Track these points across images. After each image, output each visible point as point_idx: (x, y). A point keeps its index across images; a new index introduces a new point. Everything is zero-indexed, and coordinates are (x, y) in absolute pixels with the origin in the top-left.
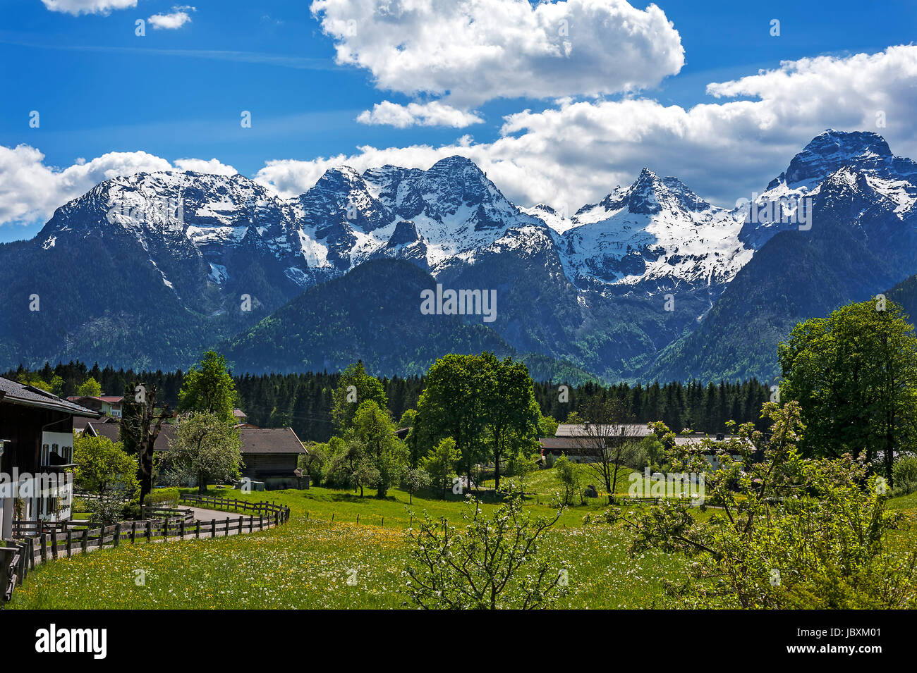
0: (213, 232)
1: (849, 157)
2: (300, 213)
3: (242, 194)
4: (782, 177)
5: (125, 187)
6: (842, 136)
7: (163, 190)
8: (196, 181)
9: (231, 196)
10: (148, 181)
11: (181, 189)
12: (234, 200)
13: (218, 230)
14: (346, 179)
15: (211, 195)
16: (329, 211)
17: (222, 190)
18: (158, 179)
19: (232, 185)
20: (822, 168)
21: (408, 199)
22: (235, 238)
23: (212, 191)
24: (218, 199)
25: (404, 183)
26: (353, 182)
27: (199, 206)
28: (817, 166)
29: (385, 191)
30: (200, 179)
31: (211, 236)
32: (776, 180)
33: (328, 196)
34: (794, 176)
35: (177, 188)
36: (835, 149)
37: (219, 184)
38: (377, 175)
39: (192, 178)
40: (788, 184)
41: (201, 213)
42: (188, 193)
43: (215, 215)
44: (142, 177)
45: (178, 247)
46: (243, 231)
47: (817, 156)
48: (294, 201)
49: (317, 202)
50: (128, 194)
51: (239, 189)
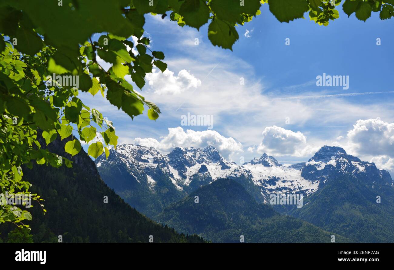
0: (147, 164)
1: (333, 153)
2: (168, 160)
3: (154, 153)
4: (312, 158)
5: (121, 148)
6: (330, 147)
7: (131, 150)
8: (140, 148)
9: (151, 153)
10: (127, 147)
11: (136, 150)
12: (152, 155)
13: (148, 164)
14: (182, 150)
15: (145, 153)
16: (177, 160)
17: (148, 151)
18: (130, 147)
19: (150, 150)
20: (325, 156)
21: (199, 158)
22: (154, 167)
23: (145, 151)
24: (147, 154)
25: (198, 153)
26: (184, 152)
27: (142, 156)
28: (323, 156)
29: (192, 155)
30: (141, 147)
31: (147, 166)
32: (311, 159)
33: (177, 155)
34: (317, 158)
35: (135, 150)
36: (328, 151)
37: (147, 149)
38: (189, 150)
39: (139, 147)
40: (315, 160)
41: (143, 158)
42: (139, 151)
43: (147, 159)
44: (125, 146)
45: (139, 169)
46: (156, 165)
47: (323, 153)
48: (166, 156)
49: (173, 157)
50: (122, 151)
51: (153, 151)
